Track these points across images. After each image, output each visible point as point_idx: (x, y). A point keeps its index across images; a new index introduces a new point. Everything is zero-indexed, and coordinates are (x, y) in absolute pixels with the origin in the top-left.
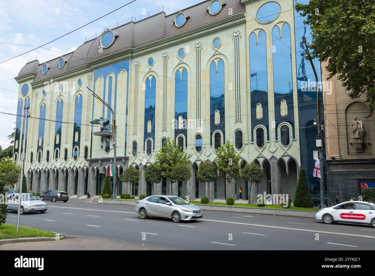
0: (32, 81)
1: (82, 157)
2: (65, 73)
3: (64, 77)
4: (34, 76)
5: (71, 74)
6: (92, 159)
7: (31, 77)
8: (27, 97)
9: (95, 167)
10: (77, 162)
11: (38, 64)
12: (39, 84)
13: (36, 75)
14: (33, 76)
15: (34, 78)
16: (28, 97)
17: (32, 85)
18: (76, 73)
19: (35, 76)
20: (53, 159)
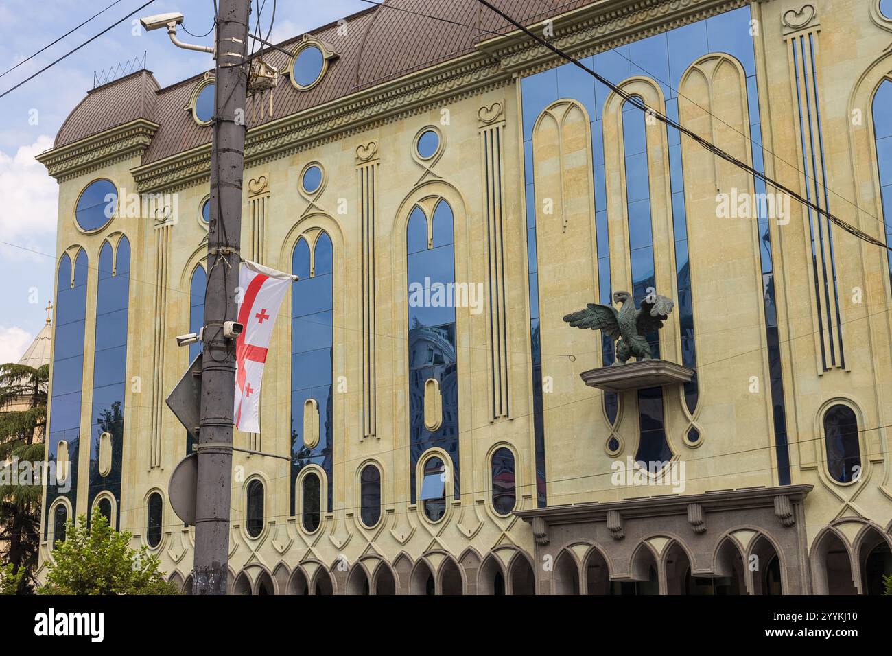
0: (135, 162)
1: (481, 502)
2: (337, 107)
3: (329, 125)
4: (148, 141)
5: (374, 110)
6: (549, 512)
7: (130, 143)
8: (111, 236)
9: (580, 552)
10: (447, 531)
11: (154, 89)
12: (181, 174)
13: (154, 133)
14: (141, 139)
15: (147, 148)
16: (117, 238)
17: (139, 182)
18: (407, 99)
19: (152, 137)
20: (292, 521)
